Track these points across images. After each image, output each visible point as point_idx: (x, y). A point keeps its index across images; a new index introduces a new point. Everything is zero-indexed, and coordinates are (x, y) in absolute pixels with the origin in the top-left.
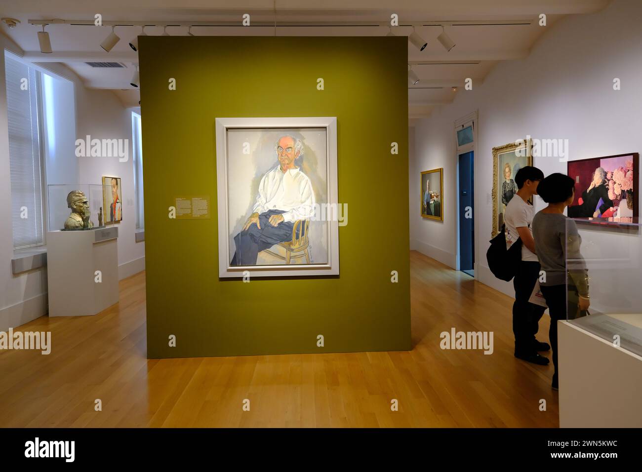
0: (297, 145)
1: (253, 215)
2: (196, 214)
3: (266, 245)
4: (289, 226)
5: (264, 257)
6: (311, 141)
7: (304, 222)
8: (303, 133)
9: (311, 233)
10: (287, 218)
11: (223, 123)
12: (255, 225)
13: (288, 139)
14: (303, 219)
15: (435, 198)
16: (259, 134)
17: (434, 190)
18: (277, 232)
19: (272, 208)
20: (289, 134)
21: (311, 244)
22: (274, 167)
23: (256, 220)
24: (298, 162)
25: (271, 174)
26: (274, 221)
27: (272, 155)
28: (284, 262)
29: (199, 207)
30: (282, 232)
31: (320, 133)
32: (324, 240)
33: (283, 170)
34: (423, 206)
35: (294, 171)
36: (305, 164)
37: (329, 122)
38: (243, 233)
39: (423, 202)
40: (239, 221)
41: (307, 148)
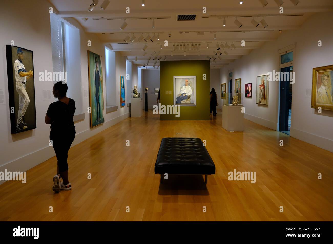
0: (189, 81)
1: (180, 94)
2: (169, 94)
3: (182, 100)
4: (187, 96)
5: (182, 102)
6: (191, 80)
7: (190, 95)
8: (190, 79)
9: (191, 98)
10: (186, 95)
11: (175, 77)
12: (180, 96)
13: (187, 80)
14: (189, 95)
15: (224, 92)
16: (182, 79)
17: (224, 90)
18: (184, 97)
19: (184, 93)
20: (187, 79)
21: (191, 100)
22: (184, 85)
23: (181, 95)
24: (189, 84)
25: (184, 86)
26: (184, 95)
27: (184, 83)
28: (186, 103)
29: (170, 92)
30: (186, 97)
31: (193, 79)
32: (193, 99)
33: (186, 86)
34: (221, 95)
35: (188, 86)
36: (190, 85)
37: (195, 77)
38: (178, 97)
39: (221, 93)
40: (177, 95)
41: (191, 82)
